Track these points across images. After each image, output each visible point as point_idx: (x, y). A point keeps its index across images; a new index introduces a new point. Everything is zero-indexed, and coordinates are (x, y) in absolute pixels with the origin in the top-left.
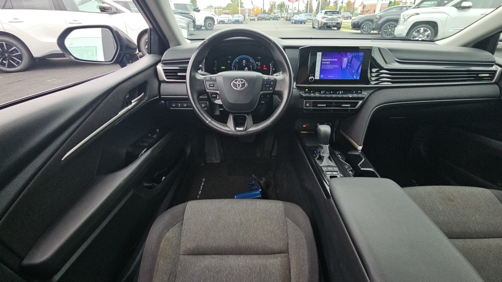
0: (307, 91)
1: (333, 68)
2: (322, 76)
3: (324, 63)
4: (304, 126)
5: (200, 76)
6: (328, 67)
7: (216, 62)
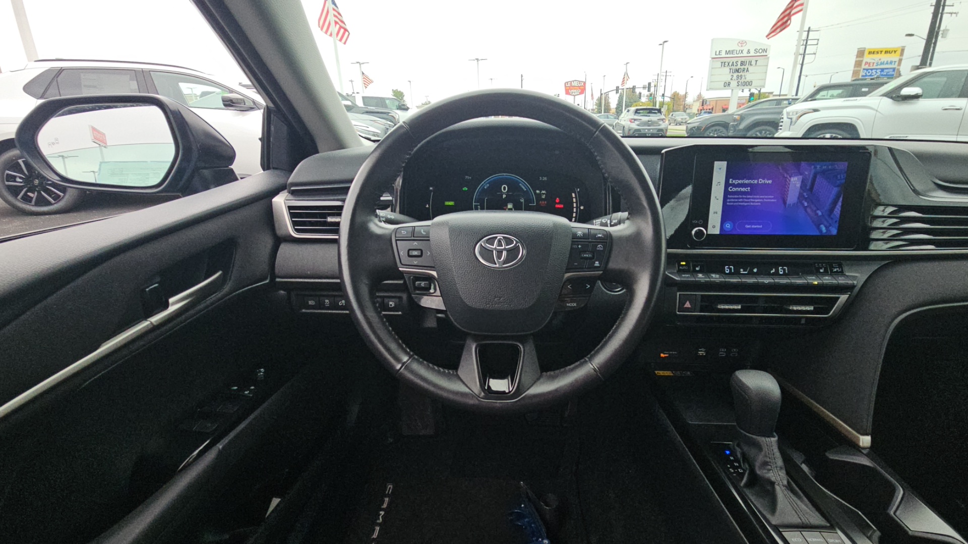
0: (683, 265)
1: (759, 204)
2: (728, 226)
3: (735, 189)
4: (662, 355)
5: (383, 224)
6: (746, 202)
7: (431, 188)
